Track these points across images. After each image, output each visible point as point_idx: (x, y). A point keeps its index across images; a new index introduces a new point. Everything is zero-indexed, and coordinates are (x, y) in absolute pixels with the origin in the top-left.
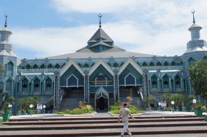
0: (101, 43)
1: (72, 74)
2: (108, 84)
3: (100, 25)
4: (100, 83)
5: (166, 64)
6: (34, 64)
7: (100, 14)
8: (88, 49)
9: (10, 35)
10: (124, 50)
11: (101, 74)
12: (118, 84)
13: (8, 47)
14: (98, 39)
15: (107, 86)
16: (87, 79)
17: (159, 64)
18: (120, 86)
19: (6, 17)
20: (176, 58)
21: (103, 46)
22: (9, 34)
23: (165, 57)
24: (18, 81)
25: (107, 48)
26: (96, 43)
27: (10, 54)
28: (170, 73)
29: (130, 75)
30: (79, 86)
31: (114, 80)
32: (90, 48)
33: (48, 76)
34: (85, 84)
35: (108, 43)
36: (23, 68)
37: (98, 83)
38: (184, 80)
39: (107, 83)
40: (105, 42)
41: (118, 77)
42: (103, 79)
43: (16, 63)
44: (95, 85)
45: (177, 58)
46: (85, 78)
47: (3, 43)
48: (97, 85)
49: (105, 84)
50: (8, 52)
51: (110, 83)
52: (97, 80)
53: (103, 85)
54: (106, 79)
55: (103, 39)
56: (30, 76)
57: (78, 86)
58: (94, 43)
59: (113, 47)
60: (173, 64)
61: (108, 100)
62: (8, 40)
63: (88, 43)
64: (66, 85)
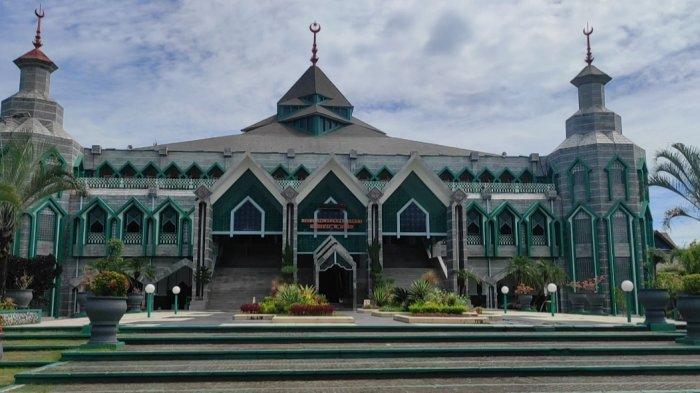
0: (319, 108)
1: (248, 198)
2: (349, 230)
3: (314, 55)
4: (329, 227)
5: (507, 177)
6: (123, 163)
7: (315, 25)
8: (279, 126)
9: (51, 72)
10: (381, 132)
11: (331, 199)
12: (380, 229)
13: (47, 108)
14: (310, 98)
15: (346, 234)
16: (292, 214)
17: (487, 176)
18: (384, 237)
19: (40, 17)
20: (534, 160)
21: (324, 118)
22: (47, 69)
23: (503, 157)
24: (74, 213)
25: (333, 125)
26: (302, 107)
27: (51, 130)
28: (518, 202)
29: (413, 205)
30: (268, 233)
31: (370, 219)
32: (286, 123)
33: (168, 200)
34: (284, 228)
35: (335, 109)
36: (90, 173)
37: (321, 226)
38: (557, 224)
39: (346, 227)
40: (330, 108)
41: (380, 209)
42: (336, 213)
43: (70, 158)
44: (312, 230)
45: (537, 162)
46: (285, 208)
47: (30, 95)
48: (319, 230)
49: (343, 230)
50: (45, 123)
51: (357, 228)
52: (319, 217)
53: (334, 230)
54: (346, 214)
55: (322, 98)
56: (114, 198)
57: (262, 233)
58: (296, 108)
59: (351, 121)
60: (527, 177)
61: (355, 277)
62: (44, 88)
63: (280, 106)
64: (229, 230)
